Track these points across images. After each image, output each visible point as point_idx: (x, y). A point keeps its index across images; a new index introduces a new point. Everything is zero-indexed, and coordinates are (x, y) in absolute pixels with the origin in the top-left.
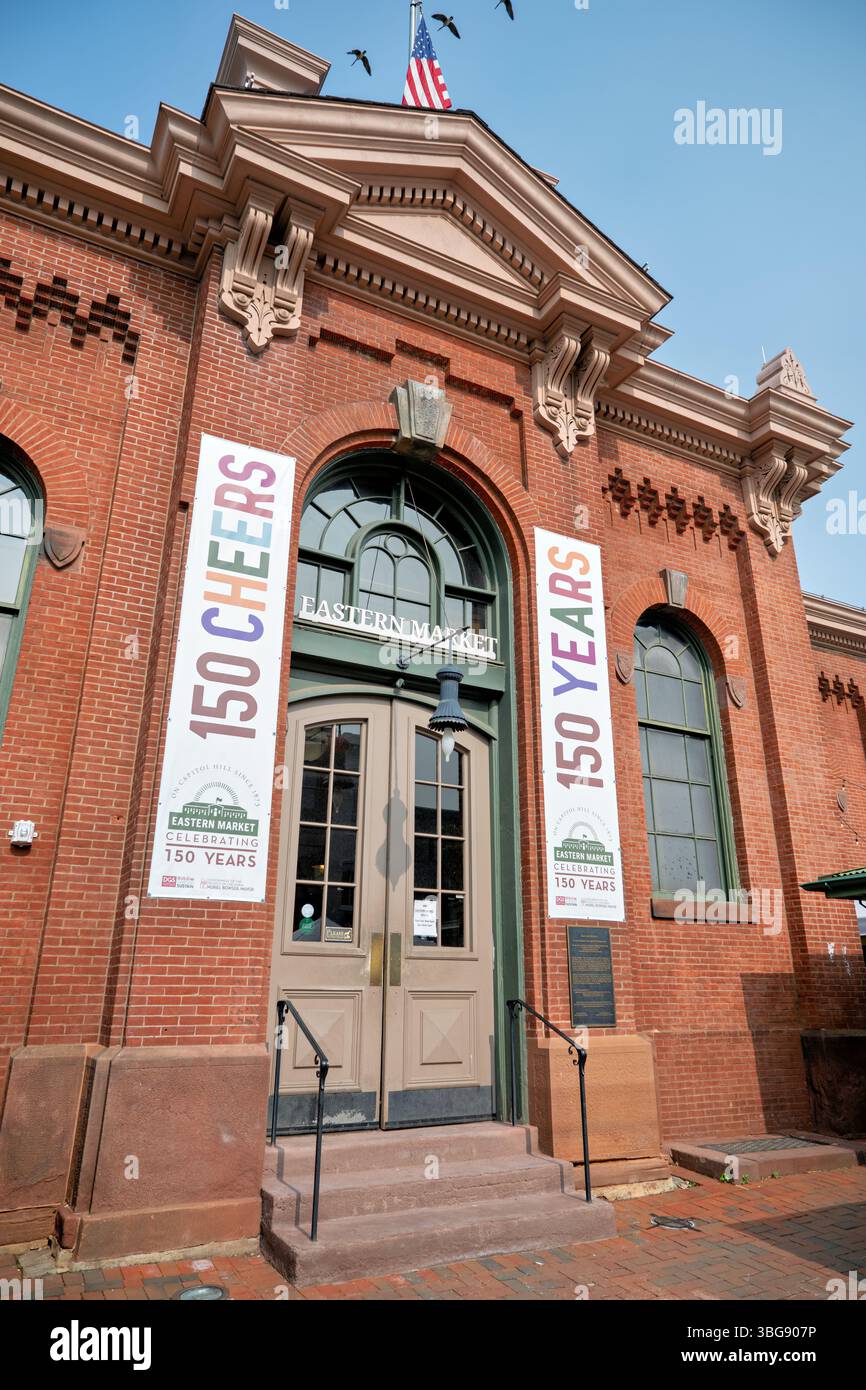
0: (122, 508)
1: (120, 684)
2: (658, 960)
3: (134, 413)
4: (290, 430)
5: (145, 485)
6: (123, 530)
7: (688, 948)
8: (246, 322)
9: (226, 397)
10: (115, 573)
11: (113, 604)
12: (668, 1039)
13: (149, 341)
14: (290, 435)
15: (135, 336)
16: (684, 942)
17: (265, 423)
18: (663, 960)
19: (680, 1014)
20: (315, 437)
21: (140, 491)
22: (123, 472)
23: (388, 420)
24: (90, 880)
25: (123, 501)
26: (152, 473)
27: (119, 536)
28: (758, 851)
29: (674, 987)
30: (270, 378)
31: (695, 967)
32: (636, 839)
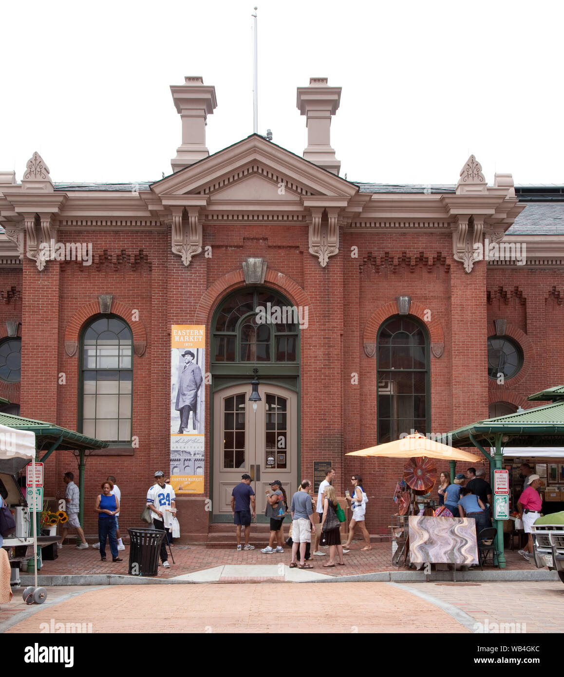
0: (154, 333)
1: (161, 394)
2: (377, 471)
3: (154, 296)
4: (202, 295)
5: (161, 323)
6: (156, 341)
7: (393, 466)
8: (181, 257)
9: (178, 289)
10: (155, 357)
11: (156, 368)
12: (378, 500)
13: (155, 264)
14: (202, 297)
15: (151, 263)
16: (391, 464)
17: (193, 295)
18: (380, 471)
19: (386, 491)
20: (212, 294)
21: (159, 325)
22: (153, 320)
23: (241, 277)
24: (160, 453)
25: (155, 331)
26: (162, 317)
27: (155, 344)
28: (439, 425)
29: (384, 481)
30: (193, 275)
31: (396, 474)
32: (370, 424)
